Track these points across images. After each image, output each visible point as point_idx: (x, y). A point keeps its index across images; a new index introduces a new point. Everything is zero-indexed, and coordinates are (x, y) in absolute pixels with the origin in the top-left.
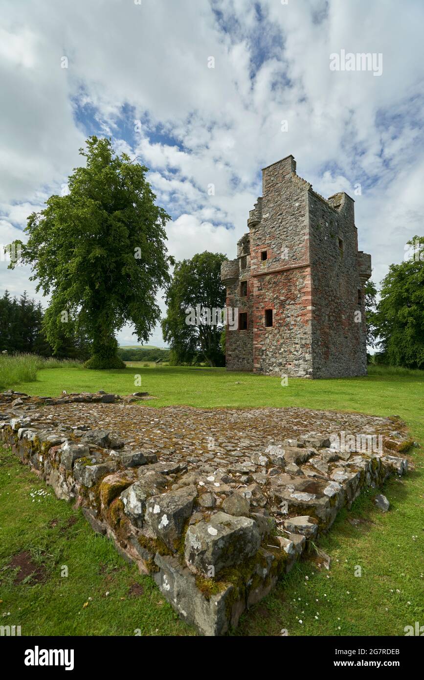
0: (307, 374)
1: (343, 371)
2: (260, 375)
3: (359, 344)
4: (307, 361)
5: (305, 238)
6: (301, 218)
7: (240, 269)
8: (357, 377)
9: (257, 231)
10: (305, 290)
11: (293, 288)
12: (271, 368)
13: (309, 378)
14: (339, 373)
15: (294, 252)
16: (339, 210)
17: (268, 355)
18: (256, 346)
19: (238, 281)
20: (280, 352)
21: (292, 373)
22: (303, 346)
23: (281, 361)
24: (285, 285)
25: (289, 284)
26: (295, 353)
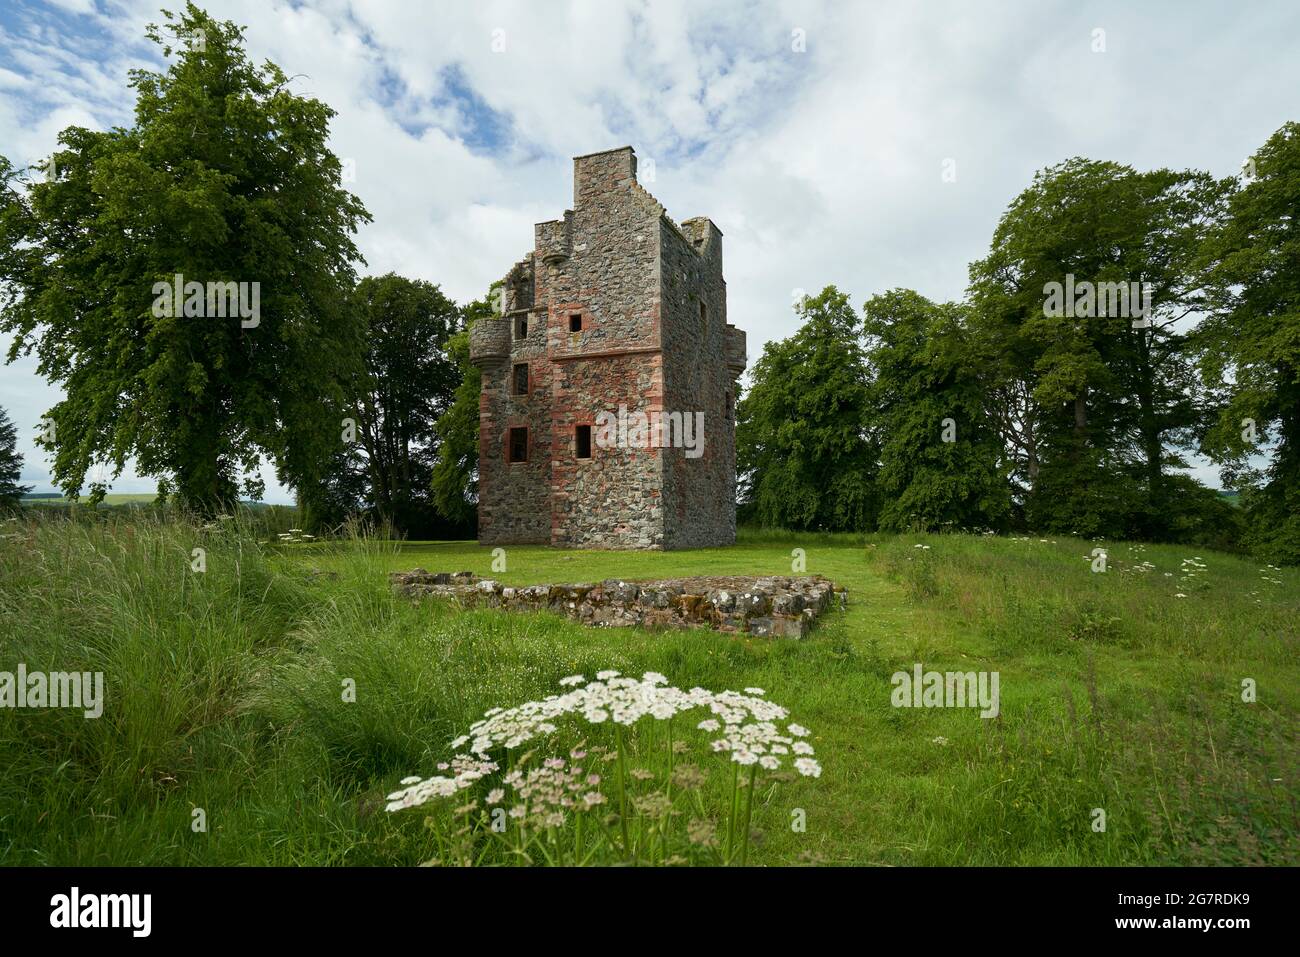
0: (653, 543)
1: (704, 536)
2: (564, 548)
3: (726, 489)
4: (653, 520)
5: (654, 302)
6: (646, 264)
7: (513, 337)
8: (722, 546)
9: (563, 274)
10: (652, 394)
11: (630, 389)
12: (586, 535)
13: (657, 550)
14: (699, 540)
15: (634, 324)
16: (701, 249)
17: (580, 511)
18: (558, 494)
19: (507, 362)
20: (605, 504)
21: (626, 542)
22: (647, 494)
23: (605, 521)
24: (615, 381)
25: (622, 381)
26: (633, 506)
